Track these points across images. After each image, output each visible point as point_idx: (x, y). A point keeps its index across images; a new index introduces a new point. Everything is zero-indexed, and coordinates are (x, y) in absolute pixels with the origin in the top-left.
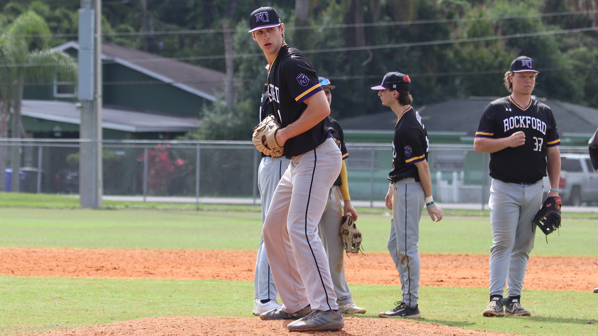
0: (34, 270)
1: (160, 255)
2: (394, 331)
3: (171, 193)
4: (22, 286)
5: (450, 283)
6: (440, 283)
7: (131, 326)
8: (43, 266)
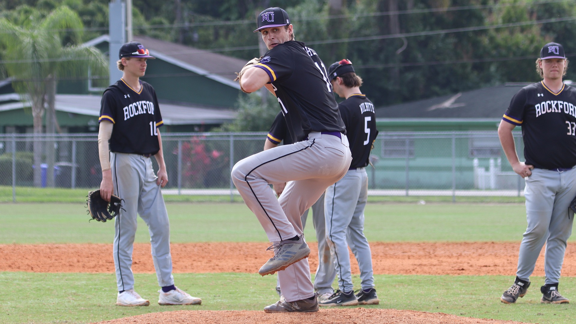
0: (54, 266)
1: (184, 249)
2: (400, 321)
3: (208, 185)
4: (39, 283)
5: (470, 271)
6: (461, 271)
7: (135, 321)
8: (63, 262)
